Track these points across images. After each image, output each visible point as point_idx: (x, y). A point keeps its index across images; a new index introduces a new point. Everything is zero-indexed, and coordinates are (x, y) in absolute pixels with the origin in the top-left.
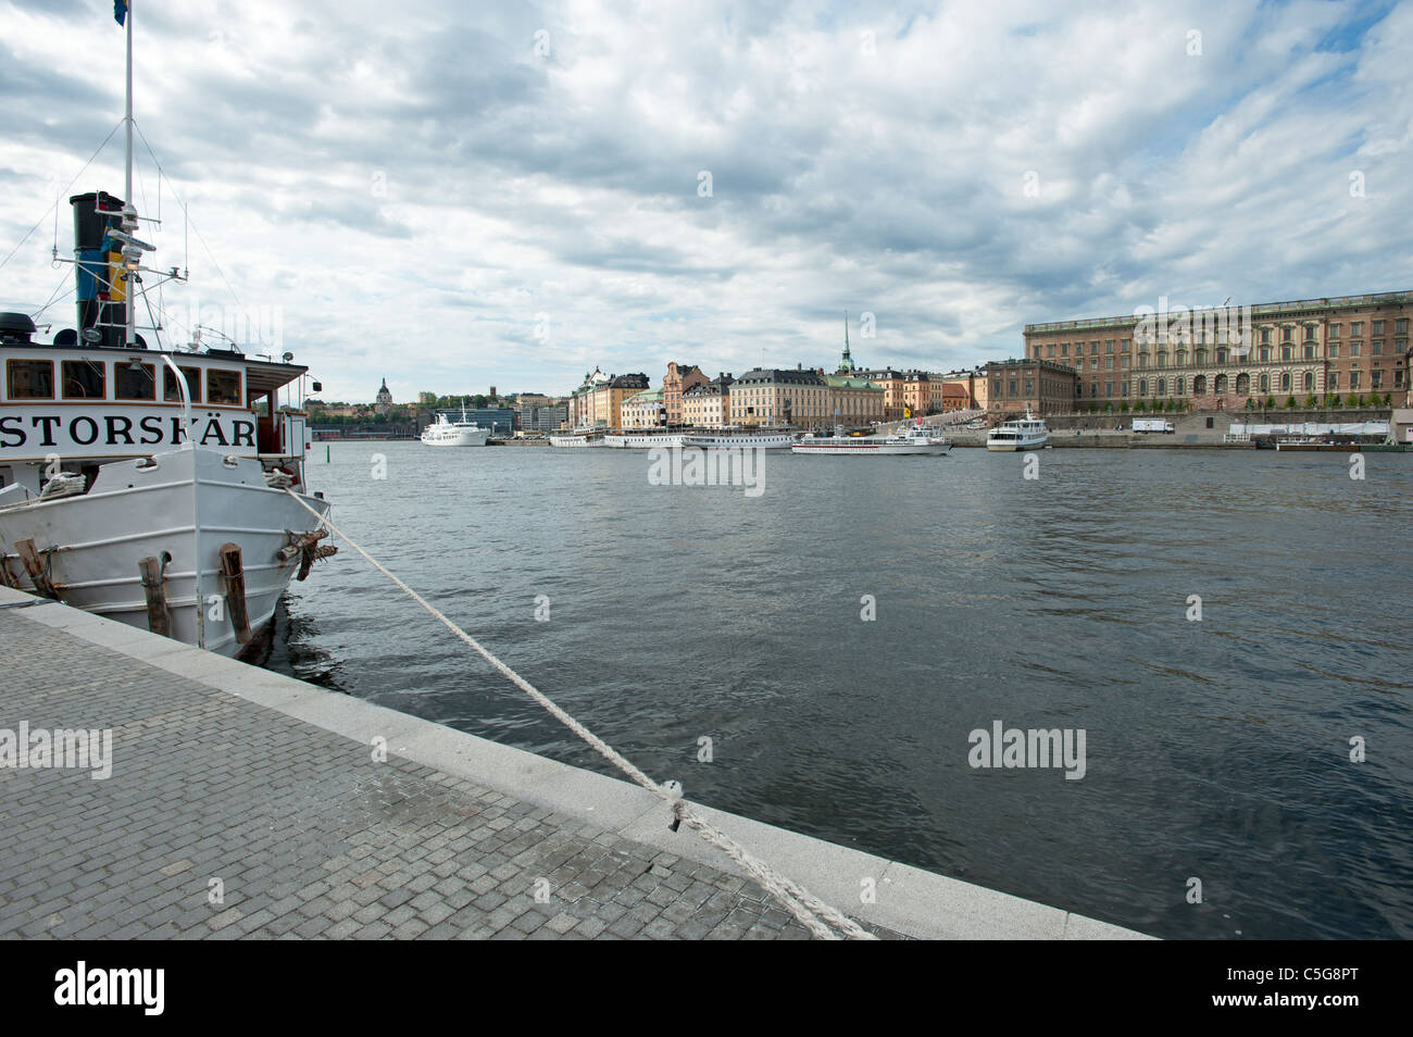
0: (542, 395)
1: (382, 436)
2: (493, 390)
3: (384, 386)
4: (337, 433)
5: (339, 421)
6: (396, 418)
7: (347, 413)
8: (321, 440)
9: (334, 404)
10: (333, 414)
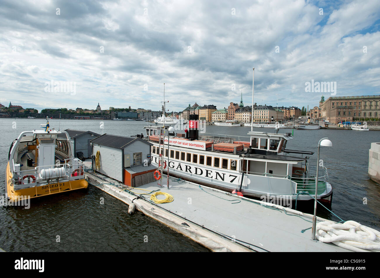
0: (143, 109)
1: (102, 119)
2: (130, 107)
3: (99, 105)
4: (89, 118)
5: (88, 114)
6: (104, 114)
7: (90, 112)
8: (84, 119)
9: (85, 109)
10: (86, 112)
